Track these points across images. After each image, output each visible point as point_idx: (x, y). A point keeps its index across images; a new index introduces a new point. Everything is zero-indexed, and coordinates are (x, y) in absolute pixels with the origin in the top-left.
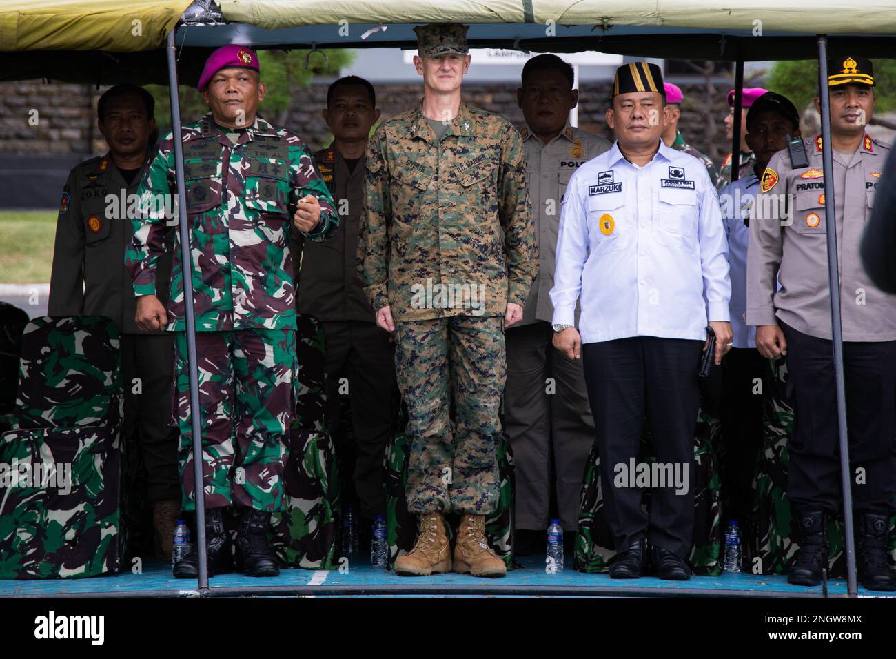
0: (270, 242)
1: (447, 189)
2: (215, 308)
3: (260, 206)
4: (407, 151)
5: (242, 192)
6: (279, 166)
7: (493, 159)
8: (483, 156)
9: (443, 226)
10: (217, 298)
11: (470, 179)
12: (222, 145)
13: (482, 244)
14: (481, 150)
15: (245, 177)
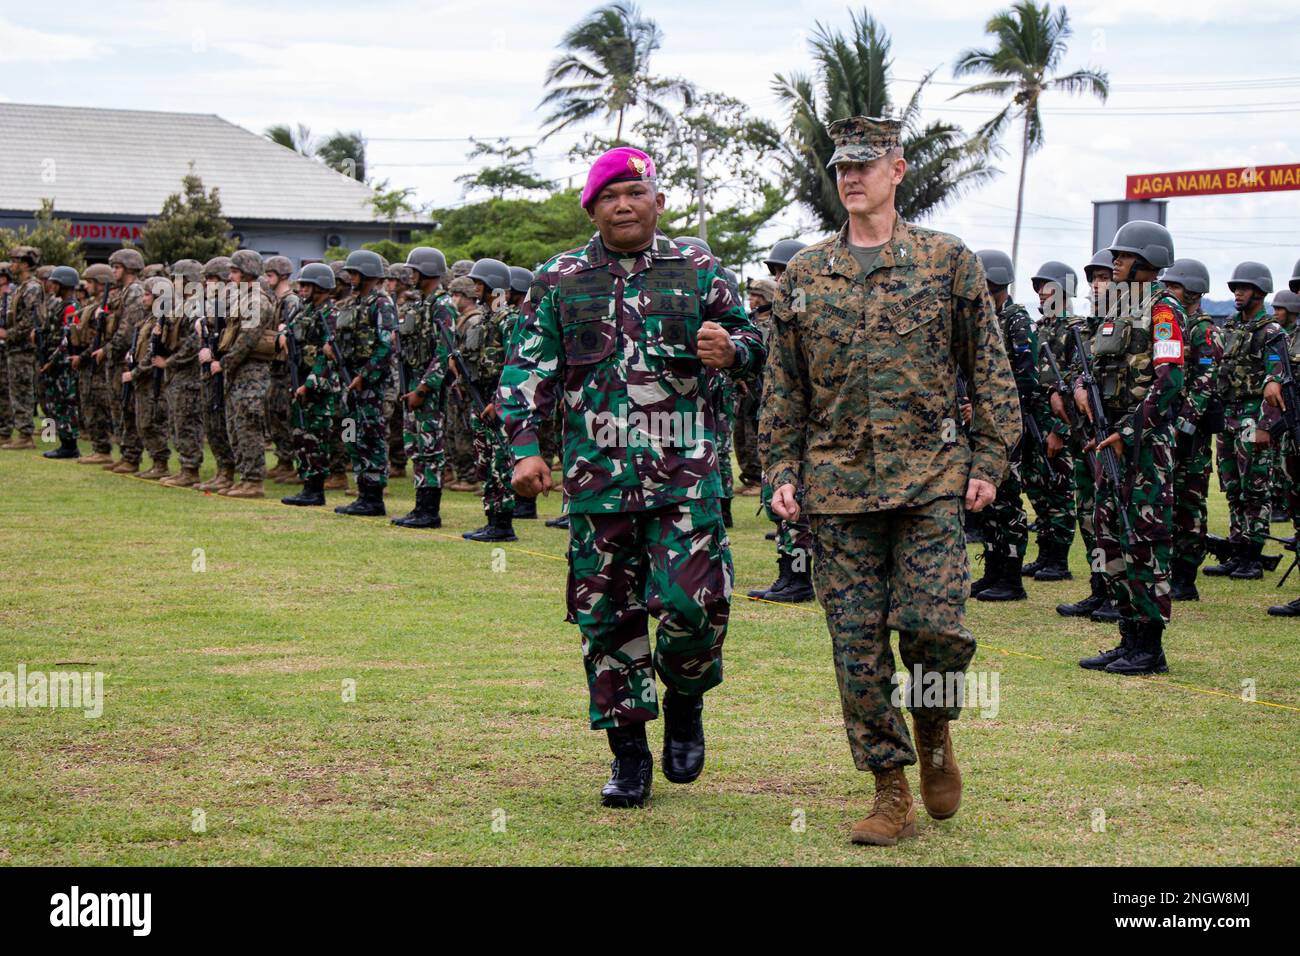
0: (679, 395)
1: (878, 340)
2: (617, 484)
3: (665, 352)
4: (824, 291)
5: (642, 335)
6: (687, 298)
7: (940, 295)
8: (925, 291)
9: (874, 389)
10: (617, 471)
11: (908, 324)
12: (614, 276)
13: (928, 410)
14: (923, 283)
15: (644, 316)
